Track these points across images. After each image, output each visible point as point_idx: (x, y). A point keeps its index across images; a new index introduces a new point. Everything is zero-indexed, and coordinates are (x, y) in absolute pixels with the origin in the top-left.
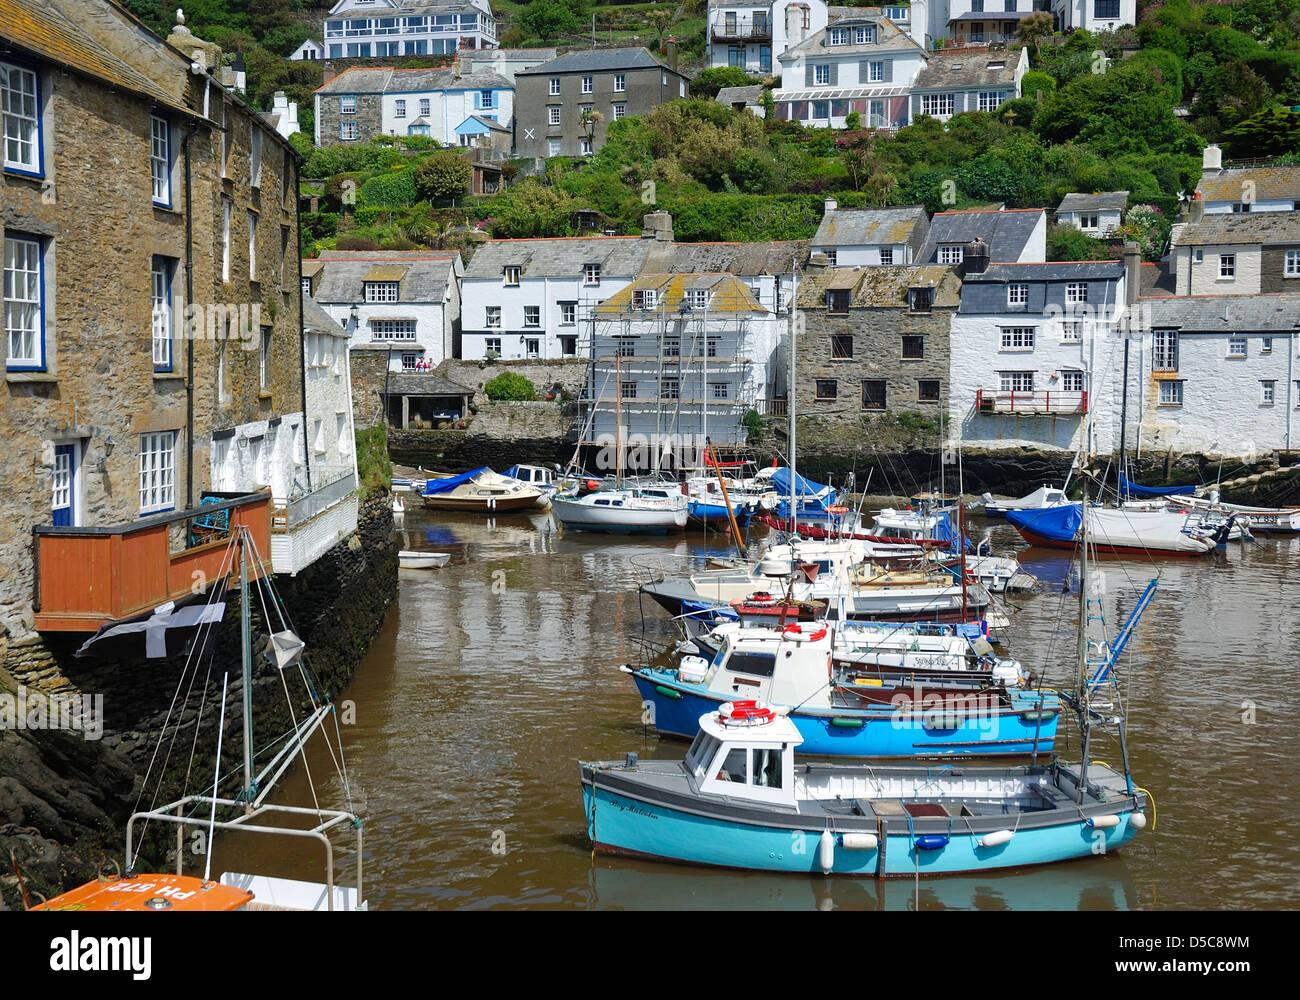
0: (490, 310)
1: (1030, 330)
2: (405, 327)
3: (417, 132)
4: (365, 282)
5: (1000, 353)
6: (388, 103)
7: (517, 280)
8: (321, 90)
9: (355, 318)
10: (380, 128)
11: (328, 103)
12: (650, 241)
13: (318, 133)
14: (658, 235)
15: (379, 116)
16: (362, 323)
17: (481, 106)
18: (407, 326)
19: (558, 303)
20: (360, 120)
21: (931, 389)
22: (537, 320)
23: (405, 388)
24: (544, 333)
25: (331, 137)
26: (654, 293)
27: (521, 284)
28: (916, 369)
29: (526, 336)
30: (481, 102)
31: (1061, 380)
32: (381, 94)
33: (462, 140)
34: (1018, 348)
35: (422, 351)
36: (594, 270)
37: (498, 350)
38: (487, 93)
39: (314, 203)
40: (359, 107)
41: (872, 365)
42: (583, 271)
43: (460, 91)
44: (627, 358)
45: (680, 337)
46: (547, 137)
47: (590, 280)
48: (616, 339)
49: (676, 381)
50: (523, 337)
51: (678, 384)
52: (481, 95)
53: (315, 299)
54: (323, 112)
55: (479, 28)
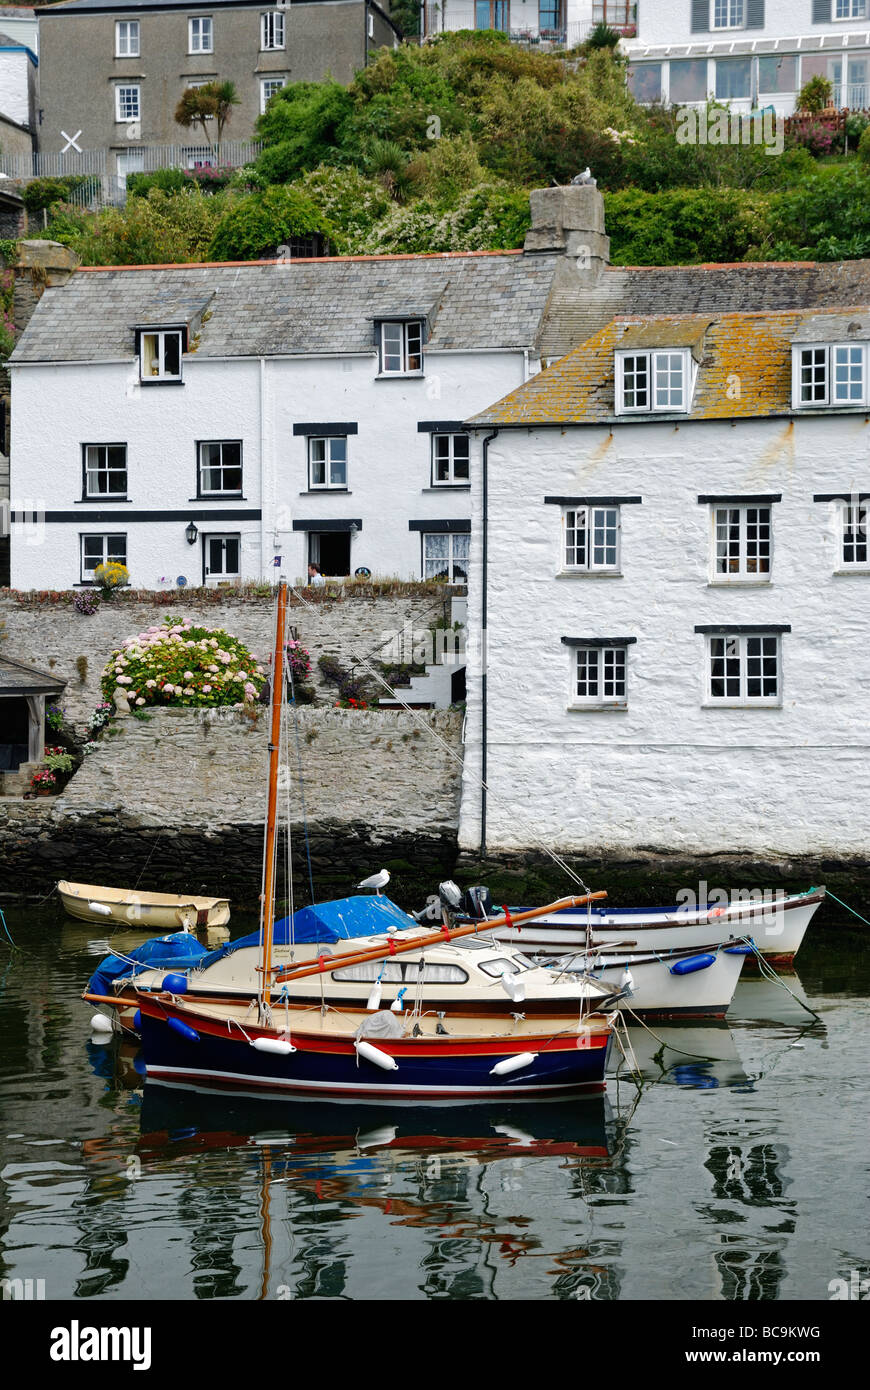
0: (91, 451)
7: (172, 365)
12: (551, 261)
14: (574, 243)
19: (299, 429)
22: (234, 480)
24: (256, 515)
26: (684, 359)
27: (186, 374)
29: (203, 526)
36: (400, 335)
37: (119, 565)
42: (371, 340)
44: (596, 567)
45: (777, 498)
46: (112, 148)
47: (393, 364)
48: (556, 509)
49: (766, 639)
50: (192, 529)
51: (771, 647)
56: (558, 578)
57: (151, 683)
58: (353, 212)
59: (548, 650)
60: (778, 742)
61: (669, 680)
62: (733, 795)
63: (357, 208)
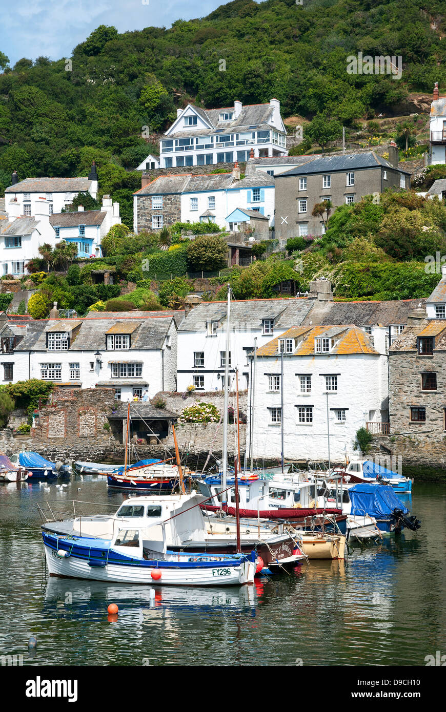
0: (196, 354)
2: (135, 368)
3: (206, 221)
4: (107, 335)
6: (185, 200)
7: (216, 331)
8: (138, 193)
9: (99, 362)
10: (179, 219)
11: (142, 202)
12: (314, 301)
13: (135, 225)
14: (320, 297)
15: (179, 210)
16: (105, 365)
17: (252, 200)
18: (137, 367)
19: (244, 348)
20: (166, 214)
23: (126, 414)
24: (234, 371)
25: (145, 226)
26: (294, 341)
27: (218, 334)
29: (222, 374)
30: (252, 198)
32: (180, 194)
33: (231, 227)
35: (146, 386)
36: (269, 323)
37: (202, 384)
38: (256, 190)
39: (106, 275)
40: (165, 204)
42: (262, 325)
43: (236, 189)
44: (275, 391)
45: (312, 374)
46: (297, 222)
47: (267, 331)
48: (266, 376)
49: (310, 408)
50: (219, 375)
51: (311, 410)
52: (252, 192)
53: (71, 348)
54: (140, 209)
55: (271, 141)
56: (267, 393)
57: (187, 417)
58: (313, 268)
59: (264, 410)
60: (312, 433)
61: (289, 418)
62: (302, 446)
63: (315, 267)
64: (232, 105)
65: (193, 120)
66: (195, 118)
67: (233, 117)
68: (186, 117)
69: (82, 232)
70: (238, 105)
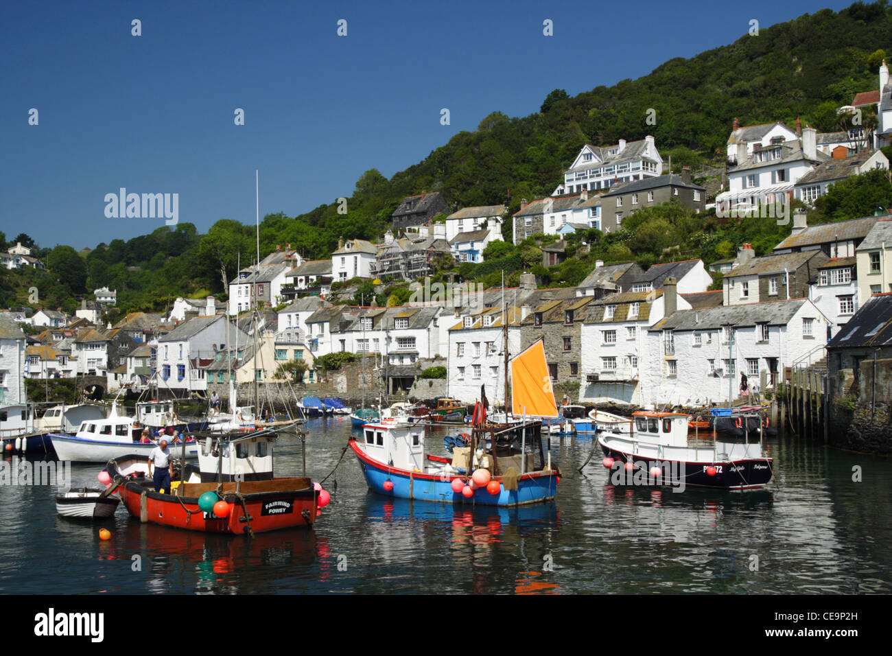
1: (614, 332)
2: (412, 341)
4: (395, 318)
5: (603, 345)
6: (547, 218)
8: (516, 214)
9: (390, 338)
10: (542, 232)
11: (519, 221)
12: (522, 289)
13: (514, 238)
15: (542, 226)
16: (393, 340)
17: (592, 216)
20: (534, 229)
21: (575, 367)
23: (393, 373)
25: (520, 239)
26: (471, 318)
28: (569, 357)
31: (628, 360)
32: (543, 214)
34: (610, 343)
35: (418, 354)
38: (595, 208)
40: (534, 222)
41: (552, 355)
43: (581, 208)
44: (462, 354)
45: (480, 342)
48: (457, 344)
51: (480, 368)
52: (591, 211)
53: (375, 328)
54: (517, 226)
55: (641, 169)
56: (457, 357)
59: (456, 368)
61: (469, 374)
62: (475, 394)
64: (617, 143)
65: (589, 156)
66: (591, 154)
67: (618, 152)
68: (584, 155)
69: (472, 246)
70: (622, 143)
